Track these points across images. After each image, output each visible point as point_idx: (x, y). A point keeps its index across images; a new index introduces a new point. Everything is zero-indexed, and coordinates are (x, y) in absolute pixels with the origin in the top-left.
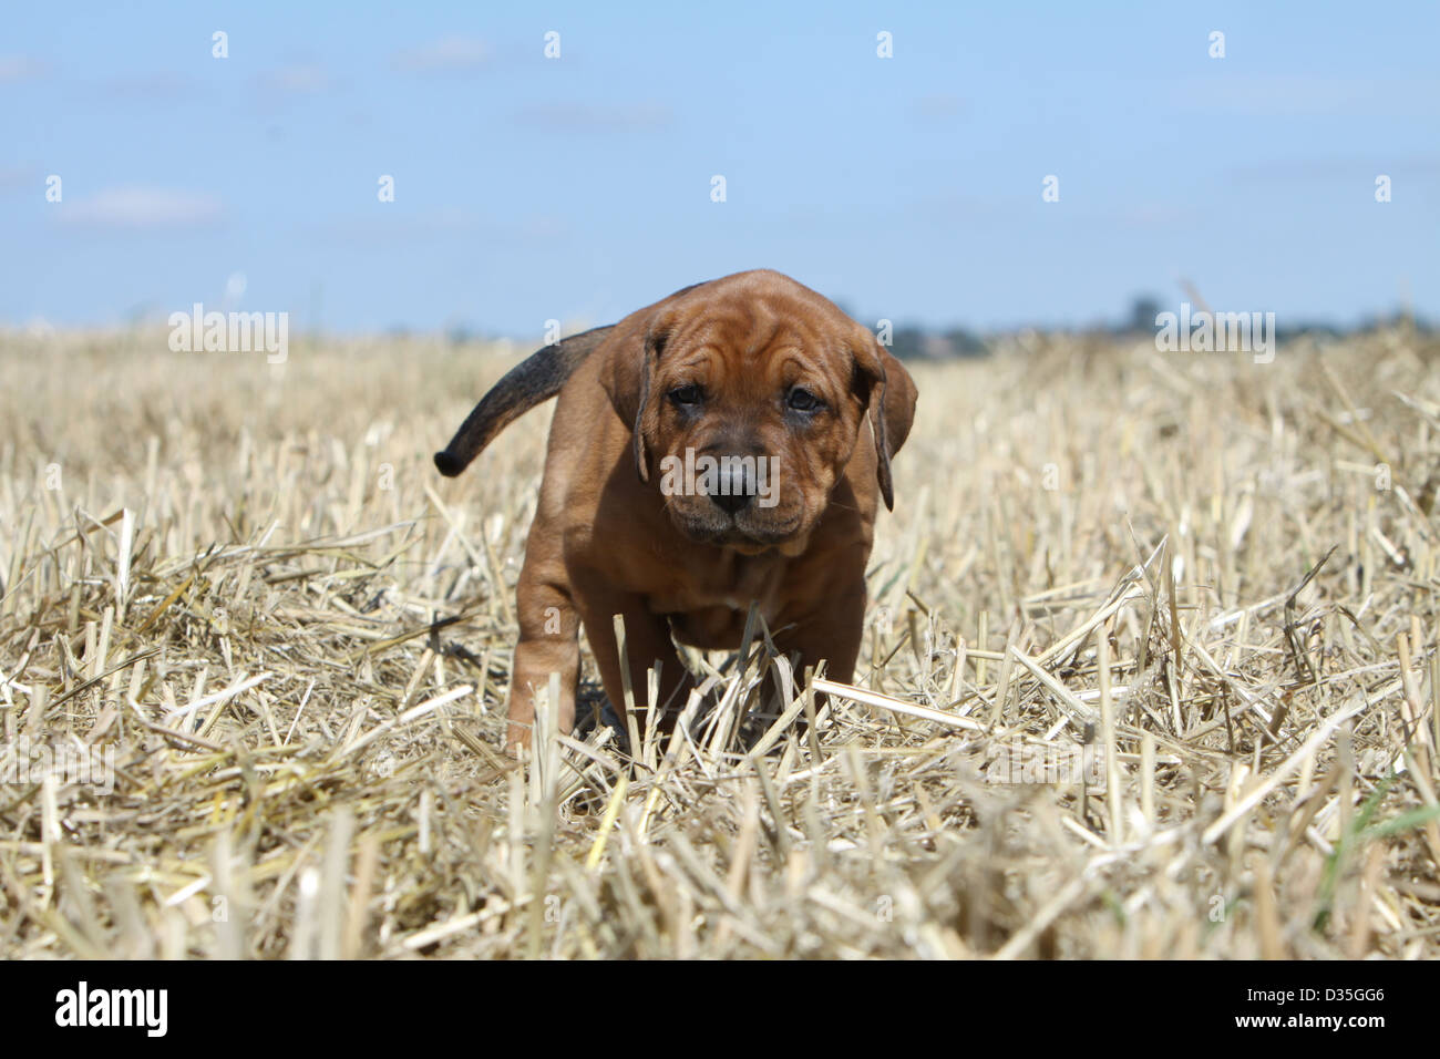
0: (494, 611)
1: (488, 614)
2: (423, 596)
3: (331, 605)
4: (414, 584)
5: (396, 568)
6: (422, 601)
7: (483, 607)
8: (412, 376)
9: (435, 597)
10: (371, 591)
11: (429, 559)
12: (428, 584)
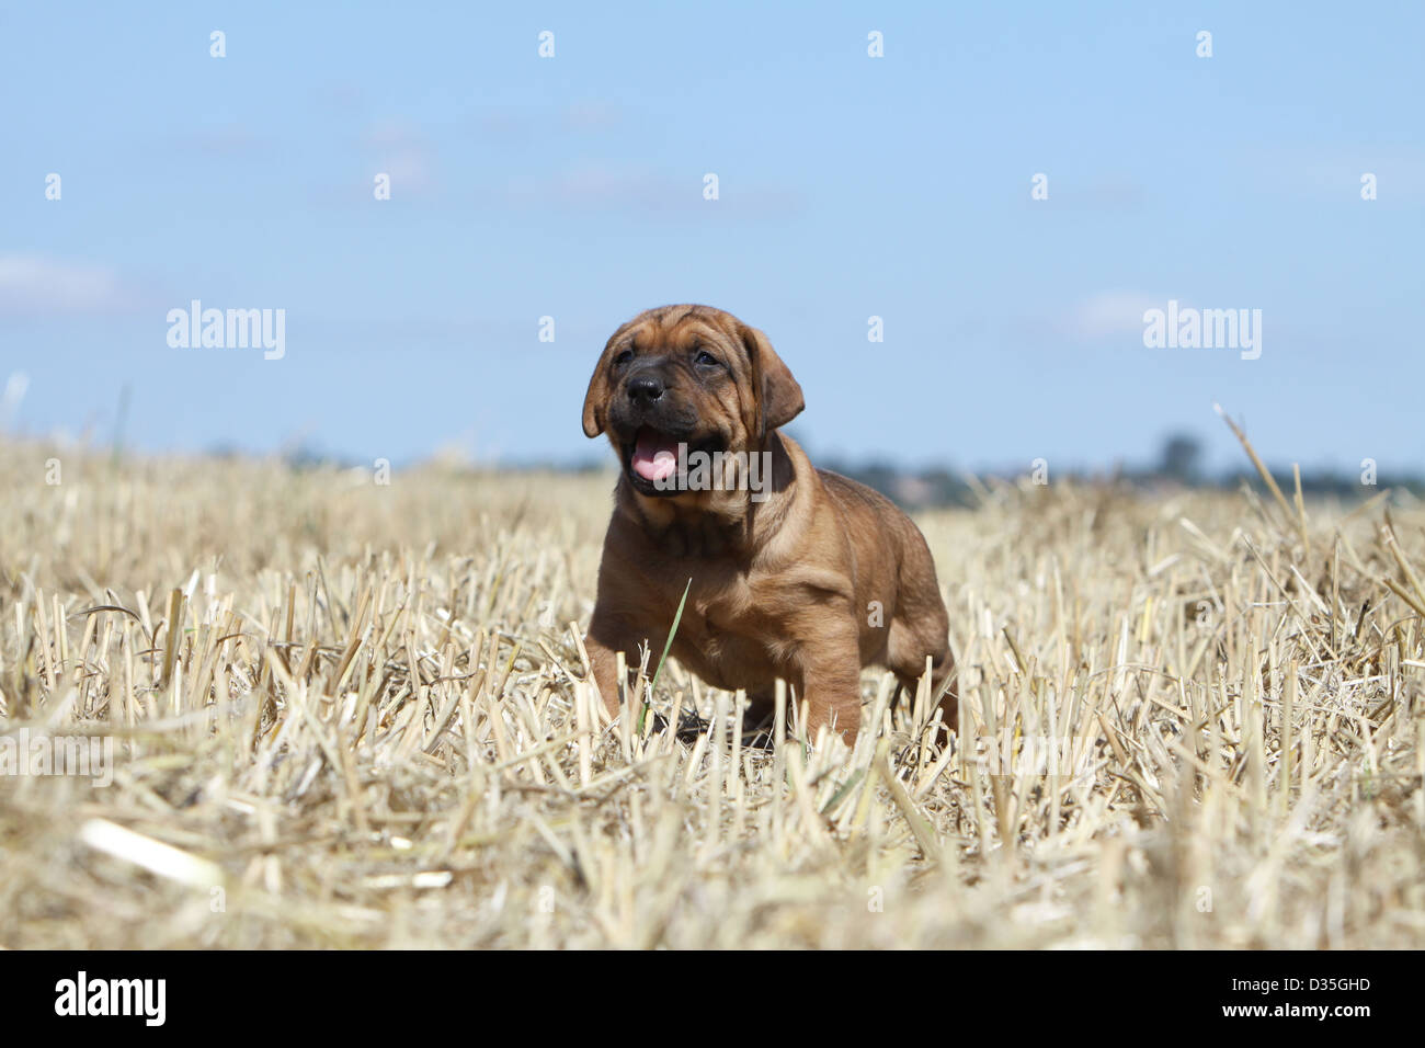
0: (343, 813)
1: (335, 817)
2: (255, 793)
3: (138, 801)
4: (243, 778)
5: (221, 757)
6: (252, 799)
7: (329, 809)
8: (243, 509)
9: (268, 794)
10: (188, 783)
11: (263, 745)
12: (260, 777)
